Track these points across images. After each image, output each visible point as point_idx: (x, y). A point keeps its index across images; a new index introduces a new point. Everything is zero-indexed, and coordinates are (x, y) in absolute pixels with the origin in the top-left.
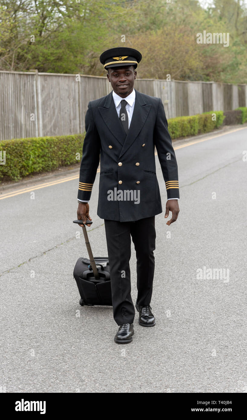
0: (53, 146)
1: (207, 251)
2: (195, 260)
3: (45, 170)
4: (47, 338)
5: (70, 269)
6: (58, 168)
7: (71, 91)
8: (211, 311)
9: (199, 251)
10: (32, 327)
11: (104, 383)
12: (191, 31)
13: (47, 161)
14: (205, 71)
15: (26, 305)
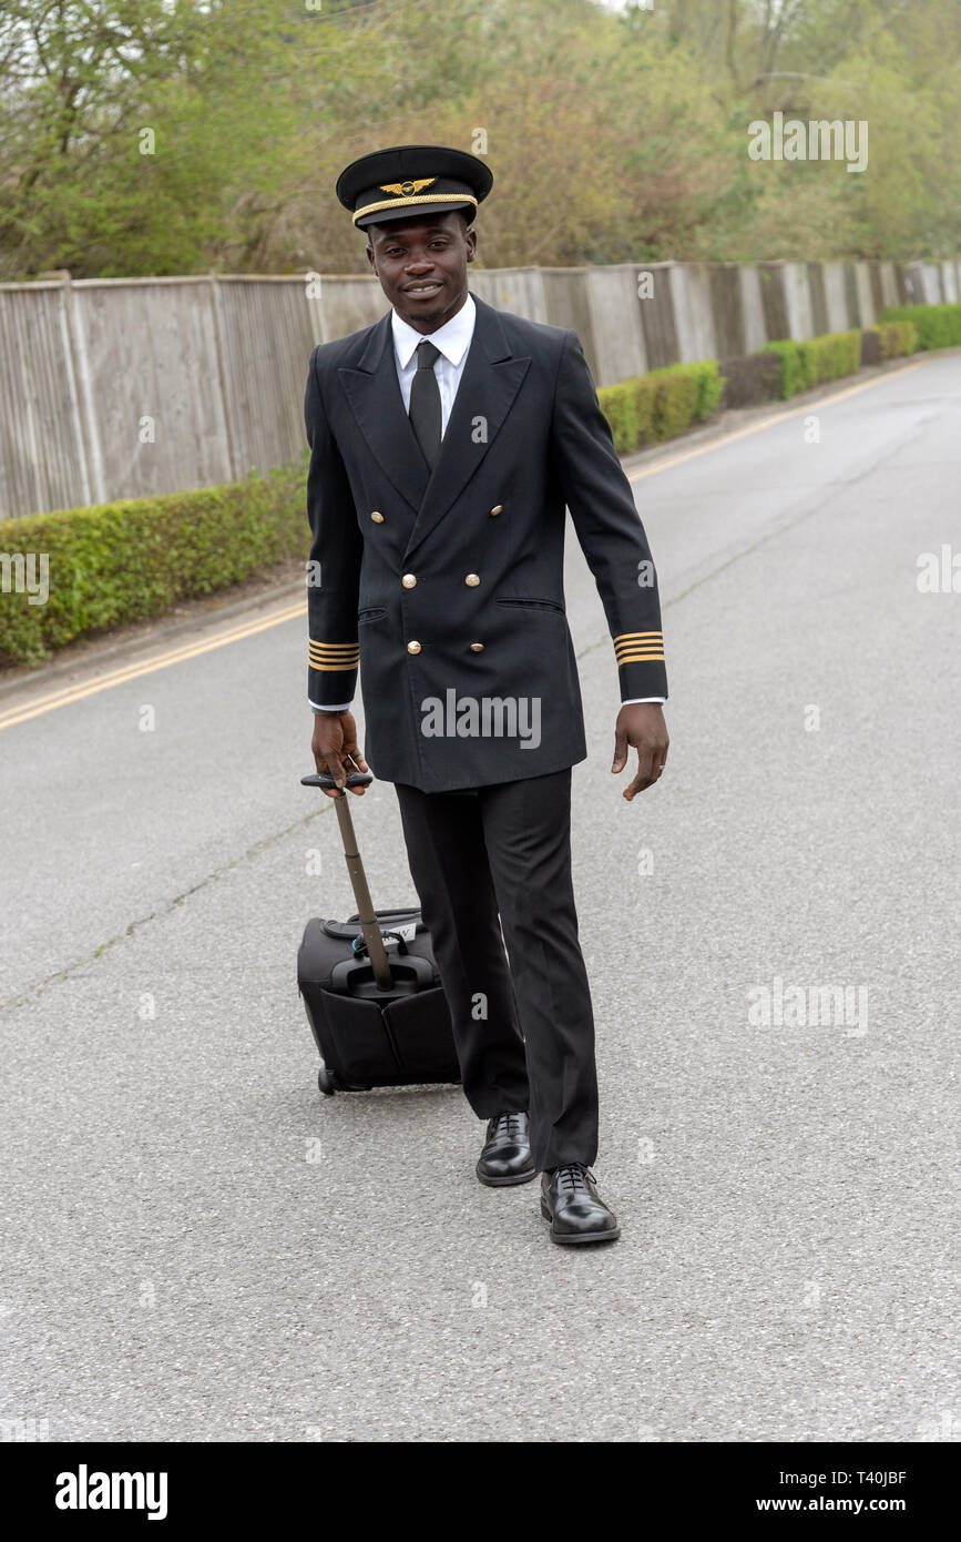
0: (147, 532)
1: (743, 844)
2: (705, 875)
3: (128, 619)
4: (240, 1190)
5: (277, 948)
6: (170, 609)
7: (190, 337)
8: (793, 1045)
9: (715, 845)
10: (182, 1158)
11: (469, 1326)
12: (577, 92)
13: (132, 586)
14: (643, 226)
15: (145, 1083)
